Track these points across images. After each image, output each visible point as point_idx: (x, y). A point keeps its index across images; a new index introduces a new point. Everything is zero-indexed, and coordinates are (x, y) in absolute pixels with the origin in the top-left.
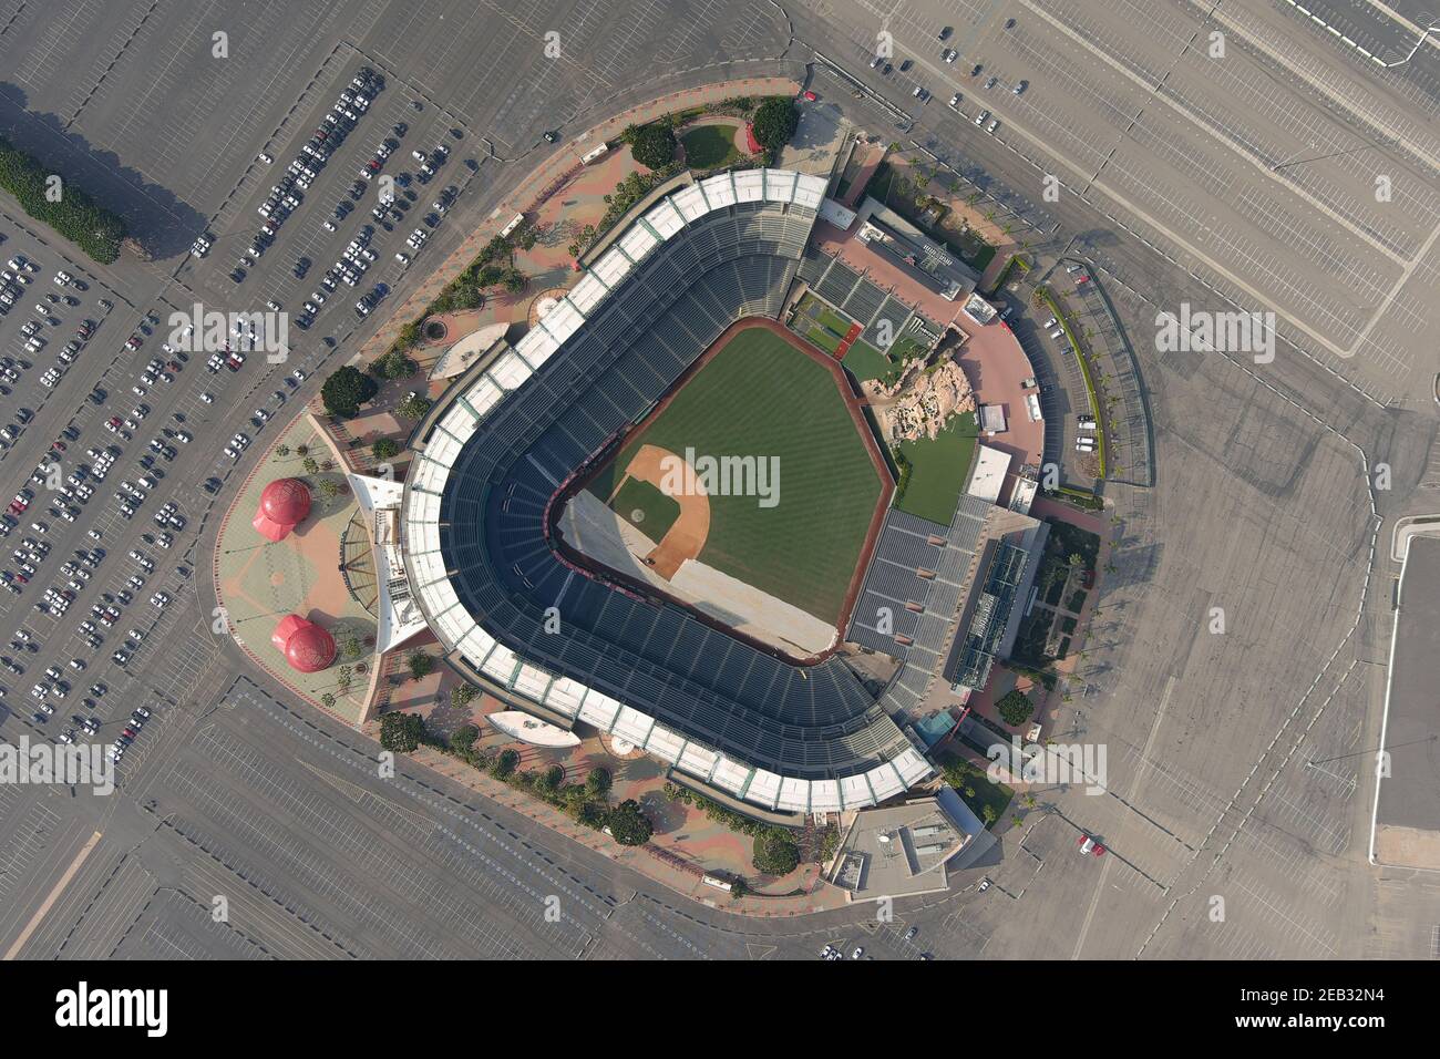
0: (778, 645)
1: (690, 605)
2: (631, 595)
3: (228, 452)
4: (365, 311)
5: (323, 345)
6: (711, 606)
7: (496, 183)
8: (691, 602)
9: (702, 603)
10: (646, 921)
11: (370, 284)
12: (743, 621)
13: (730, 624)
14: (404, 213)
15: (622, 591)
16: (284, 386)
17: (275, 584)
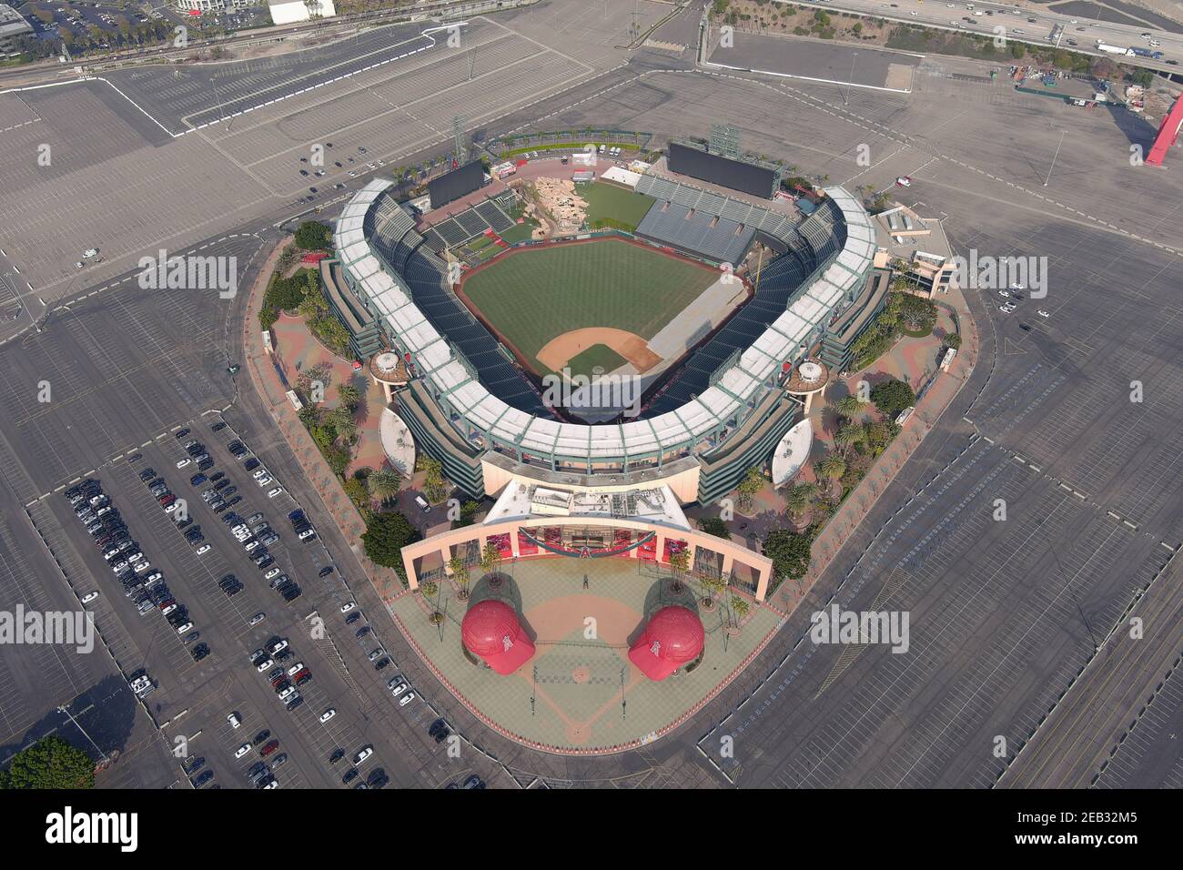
0: (733, 306)
1: (687, 352)
2: (671, 382)
3: (404, 701)
4: (311, 532)
5: (327, 579)
6: (691, 339)
7: (248, 412)
8: (685, 350)
9: (687, 344)
10: (992, 415)
11: (284, 524)
12: (707, 324)
13: (709, 331)
14: (230, 485)
15: (666, 387)
16: (354, 627)
17: (586, 678)
